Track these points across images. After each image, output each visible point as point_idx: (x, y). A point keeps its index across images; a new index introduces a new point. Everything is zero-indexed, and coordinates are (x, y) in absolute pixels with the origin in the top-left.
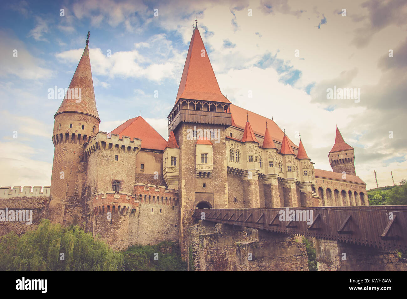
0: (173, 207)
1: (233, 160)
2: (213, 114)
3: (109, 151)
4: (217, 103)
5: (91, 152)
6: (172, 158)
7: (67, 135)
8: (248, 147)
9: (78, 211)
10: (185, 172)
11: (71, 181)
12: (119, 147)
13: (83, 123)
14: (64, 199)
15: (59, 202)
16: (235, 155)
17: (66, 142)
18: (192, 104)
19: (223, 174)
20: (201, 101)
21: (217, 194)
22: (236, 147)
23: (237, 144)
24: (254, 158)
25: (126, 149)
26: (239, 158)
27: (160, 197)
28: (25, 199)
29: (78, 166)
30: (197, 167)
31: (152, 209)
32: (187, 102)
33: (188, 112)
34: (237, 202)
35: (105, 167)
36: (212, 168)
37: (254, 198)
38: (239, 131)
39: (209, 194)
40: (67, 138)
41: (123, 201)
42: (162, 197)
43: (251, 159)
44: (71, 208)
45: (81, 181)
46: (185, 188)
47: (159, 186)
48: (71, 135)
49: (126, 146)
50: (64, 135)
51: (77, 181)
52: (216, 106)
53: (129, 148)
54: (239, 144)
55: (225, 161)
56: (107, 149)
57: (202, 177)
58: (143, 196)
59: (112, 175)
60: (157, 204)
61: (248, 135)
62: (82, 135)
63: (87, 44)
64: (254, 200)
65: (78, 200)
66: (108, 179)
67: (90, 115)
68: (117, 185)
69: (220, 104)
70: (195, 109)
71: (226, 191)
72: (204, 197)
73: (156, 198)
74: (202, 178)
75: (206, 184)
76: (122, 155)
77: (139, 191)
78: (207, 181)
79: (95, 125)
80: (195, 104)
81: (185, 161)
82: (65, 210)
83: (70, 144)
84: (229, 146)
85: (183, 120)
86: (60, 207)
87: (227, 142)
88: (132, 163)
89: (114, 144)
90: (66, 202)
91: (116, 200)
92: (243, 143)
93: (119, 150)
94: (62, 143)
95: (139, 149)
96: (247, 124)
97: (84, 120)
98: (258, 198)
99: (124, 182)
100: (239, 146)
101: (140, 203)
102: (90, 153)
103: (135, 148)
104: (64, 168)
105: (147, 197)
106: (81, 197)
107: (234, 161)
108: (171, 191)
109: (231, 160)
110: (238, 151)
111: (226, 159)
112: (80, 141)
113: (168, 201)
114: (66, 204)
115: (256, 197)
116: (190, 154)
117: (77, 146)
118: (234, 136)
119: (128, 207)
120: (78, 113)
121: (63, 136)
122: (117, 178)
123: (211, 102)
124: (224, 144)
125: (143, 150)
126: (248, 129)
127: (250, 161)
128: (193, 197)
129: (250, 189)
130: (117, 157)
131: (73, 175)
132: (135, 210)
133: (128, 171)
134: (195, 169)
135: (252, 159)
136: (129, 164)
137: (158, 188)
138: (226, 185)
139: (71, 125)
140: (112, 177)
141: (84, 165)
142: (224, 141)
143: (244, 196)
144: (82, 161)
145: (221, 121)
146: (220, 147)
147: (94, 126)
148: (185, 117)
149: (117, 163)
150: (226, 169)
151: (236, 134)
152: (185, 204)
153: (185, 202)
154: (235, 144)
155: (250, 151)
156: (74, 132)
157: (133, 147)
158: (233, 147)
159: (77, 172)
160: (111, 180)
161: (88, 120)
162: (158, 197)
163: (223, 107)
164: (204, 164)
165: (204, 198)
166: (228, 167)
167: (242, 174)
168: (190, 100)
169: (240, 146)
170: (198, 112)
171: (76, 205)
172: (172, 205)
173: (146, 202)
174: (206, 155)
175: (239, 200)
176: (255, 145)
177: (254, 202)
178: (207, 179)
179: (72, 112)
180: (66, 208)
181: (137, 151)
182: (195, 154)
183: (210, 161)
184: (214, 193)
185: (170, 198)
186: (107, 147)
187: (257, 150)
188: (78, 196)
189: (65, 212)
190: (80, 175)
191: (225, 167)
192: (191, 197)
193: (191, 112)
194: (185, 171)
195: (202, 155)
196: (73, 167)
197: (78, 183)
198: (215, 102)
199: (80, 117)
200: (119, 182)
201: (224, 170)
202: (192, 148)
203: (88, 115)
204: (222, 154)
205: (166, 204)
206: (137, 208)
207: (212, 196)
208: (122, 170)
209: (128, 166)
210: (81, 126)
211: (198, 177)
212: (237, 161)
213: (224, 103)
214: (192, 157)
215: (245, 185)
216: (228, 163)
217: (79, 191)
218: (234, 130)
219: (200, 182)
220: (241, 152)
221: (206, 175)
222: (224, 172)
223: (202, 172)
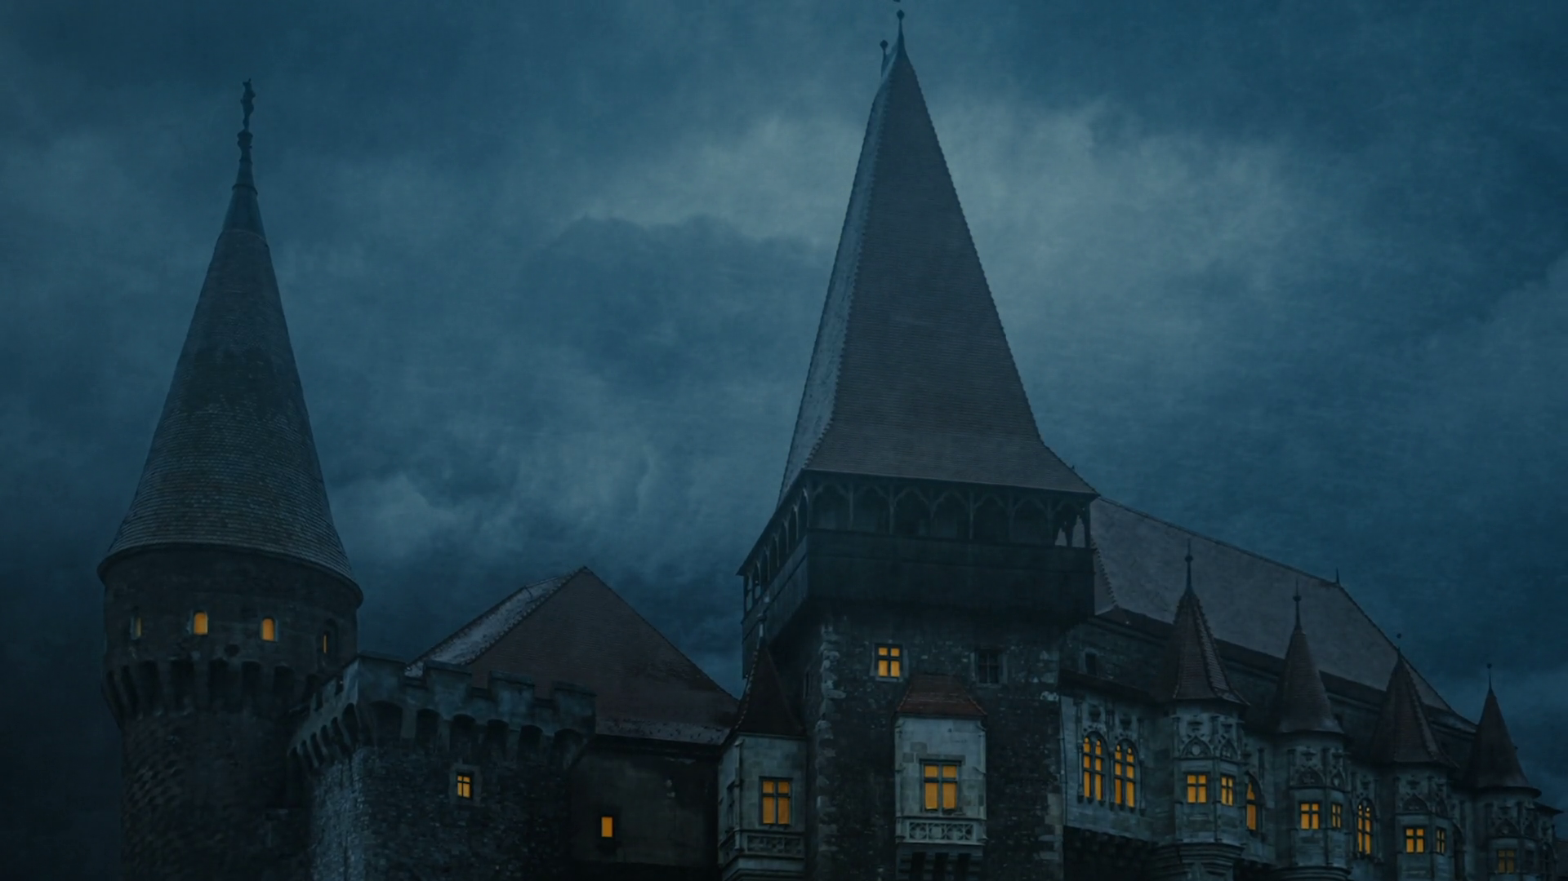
1: (1099, 795)
5: (321, 759)
6: (767, 782)
8: (1183, 729)
12: (476, 732)
13: (265, 606)
16: (1108, 769)
18: (871, 502)
19: (1040, 863)
23: (1120, 710)
24: (1215, 787)
25: (513, 739)
30: (901, 829)
33: (852, 546)
36: (980, 833)
40: (186, 687)
48: (202, 667)
49: (515, 727)
50: (164, 668)
53: (531, 734)
54: (1135, 715)
55: (1051, 799)
61: (1188, 666)
62: (266, 670)
63: (246, 157)
83: (203, 715)
84: (1078, 720)
92: (1154, 705)
93: (477, 741)
94: (158, 713)
95: (585, 741)
96: (1183, 605)
100: (1134, 725)
102: (316, 764)
103: (563, 737)
107: (1107, 798)
109: (1087, 793)
110: (1127, 748)
112: (256, 699)
117: (242, 729)
118: (1111, 669)
120: (232, 552)
121: (161, 675)
124: (1052, 712)
125: (606, 744)
126: (1189, 629)
133: (530, 849)
134: (891, 842)
136: (531, 814)
142: (1051, 697)
144: (276, 801)
146: (1025, 730)
149: (467, 814)
150: (1058, 839)
151: (1122, 661)
154: (1110, 713)
155: (1196, 750)
157: (548, 732)
158: (1100, 726)
161: (290, 590)
164: (941, 813)
168: (857, 480)
169: (1140, 721)
174: (950, 767)
176: (1222, 719)
181: (574, 748)
182: (887, 764)
183: (970, 800)
186: (408, 729)
187: (1235, 744)
191: (1051, 831)
194: (834, 850)
195: (929, 767)
201: (1049, 847)
202: (874, 733)
203: (291, 564)
204: (1036, 760)
209: (531, 824)
210: (256, 624)
211: (906, 877)
214: (875, 778)
216: (1069, 808)
218: (1109, 638)
220: (1143, 754)
221: (950, 868)
222: (1046, 856)
223: (931, 854)
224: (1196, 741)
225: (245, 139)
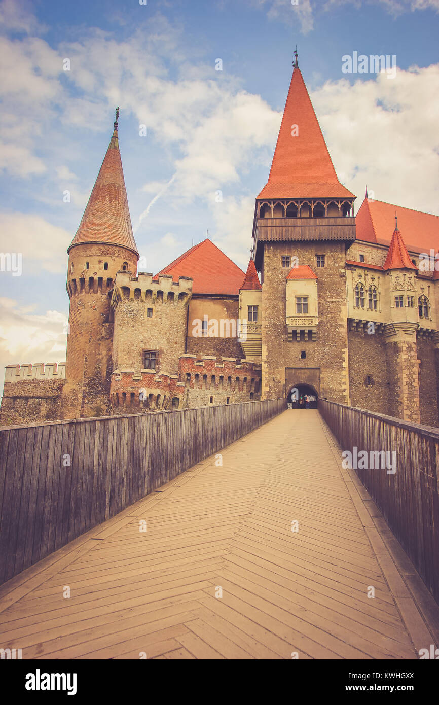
0: (252, 394)
1: (363, 306)
2: (319, 221)
3: (136, 301)
4: (328, 199)
5: (115, 306)
6: (250, 307)
7: (82, 280)
8: (394, 280)
9: (102, 400)
10: (268, 331)
11: (91, 354)
12: (153, 294)
13: (106, 259)
14: (81, 383)
15: (74, 387)
16: (366, 296)
17: (81, 292)
18: (279, 207)
19: (339, 332)
20: (296, 200)
21: (328, 370)
22: (370, 281)
23: (370, 274)
24: (405, 301)
25: (165, 297)
26: (375, 302)
27: (226, 377)
28: (37, 383)
29: (100, 330)
30: (289, 322)
31: (211, 398)
32: (269, 205)
33: (272, 223)
34: (373, 384)
35: (130, 329)
36: (316, 322)
37: (404, 376)
38: (379, 251)
39: (313, 371)
40: (83, 286)
41: (148, 385)
42: (230, 378)
43: (399, 301)
44: (91, 397)
45: (104, 353)
46: (267, 360)
47: (224, 359)
48: (87, 280)
49: (166, 292)
50: (78, 281)
51: (99, 354)
52: (326, 206)
53: (171, 295)
54: (376, 276)
55: (343, 308)
56: (132, 300)
57: (298, 339)
58: (193, 375)
59: (142, 342)
60: (221, 390)
61: (396, 256)
62: (105, 279)
63: (116, 129)
64: (405, 379)
65: (101, 384)
66: (135, 348)
67: (116, 246)
68: (150, 358)
69: (332, 203)
70: (285, 216)
71: (346, 365)
72: (303, 376)
73: (217, 378)
74: (298, 341)
75: (307, 353)
76: (158, 307)
77: (186, 368)
78: (309, 347)
79: (125, 261)
80: (285, 207)
81: (268, 312)
82: (83, 399)
83: (87, 295)
84: (353, 278)
85: (263, 238)
86: (76, 395)
87: (348, 273)
88: (177, 320)
89: (144, 290)
90: (84, 386)
91: (136, 383)
92: (384, 271)
93: (154, 299)
94: (76, 295)
95: (189, 296)
96: (394, 236)
97: (106, 254)
98: (416, 377)
99: (163, 353)
100: (376, 279)
101: (188, 387)
103: (182, 295)
104: (80, 334)
105: (201, 377)
106: (105, 378)
107: (365, 307)
108: (247, 366)
109: (357, 305)
110: (373, 287)
111: (345, 304)
112: (102, 288)
113: (241, 384)
114: (84, 390)
115: (409, 375)
116: (277, 298)
117: (98, 298)
118: (370, 260)
119: (159, 395)
120: (96, 243)
121: (77, 283)
122: (152, 347)
123: (315, 200)
124: (343, 276)
125: (196, 296)
126: (396, 244)
127: (397, 306)
128: (281, 377)
129: (399, 360)
130: (150, 310)
131: (93, 344)
132: (178, 399)
133: (170, 333)
134: (286, 327)
135: (402, 302)
136: (171, 322)
137: (221, 362)
138: (344, 353)
139: (88, 264)
140: (142, 346)
141: (109, 328)
142: (342, 271)
143: (389, 372)
144: (106, 321)
145: (335, 234)
146: (333, 283)
147: (125, 263)
148: (266, 233)
149: (150, 323)
150: (345, 323)
151: (374, 257)
152: (267, 389)
153: (266, 385)
154: (366, 275)
155: (398, 287)
156: (92, 275)
157: (177, 293)
158: (363, 280)
159: (99, 340)
160: (141, 350)
161: (113, 253)
162: (222, 377)
163: (340, 206)
164: (302, 315)
165: (303, 378)
166: (350, 321)
167: (383, 331)
168: (274, 200)
169: (379, 278)
170: (290, 221)
171: (98, 392)
172: (249, 391)
173: (200, 387)
174: (305, 298)
175: (376, 380)
176: (408, 275)
177: (405, 384)
178: (307, 343)
179: (87, 243)
180: (84, 396)
181: (185, 299)
182: (284, 299)
183: (313, 310)
184: (322, 369)
185: (245, 379)
186: (132, 295)
187: (413, 284)
188: (101, 377)
189: (83, 402)
190: (103, 344)
191: (342, 320)
192: (278, 377)
193: (277, 222)
194: (267, 329)
195: (298, 298)
196: (93, 332)
197: (100, 357)
198: (323, 200)
199: (100, 250)
200: (155, 353)
201: (342, 326)
202: (281, 287)
203: (113, 245)
204: (338, 295)
205: (237, 390)
206: (180, 396)
207: (318, 374)
208: (160, 333)
209: (171, 325)
210: (103, 265)
211: (291, 339)
212: (371, 307)
213: (341, 199)
214: (280, 303)
215: (390, 351)
216: (349, 310)
217: (102, 370)
218: (369, 248)
219: (295, 349)
220: (380, 290)
221: (306, 335)
222: (341, 329)
223: (298, 331)
224: (398, 284)
225: (116, 124)
